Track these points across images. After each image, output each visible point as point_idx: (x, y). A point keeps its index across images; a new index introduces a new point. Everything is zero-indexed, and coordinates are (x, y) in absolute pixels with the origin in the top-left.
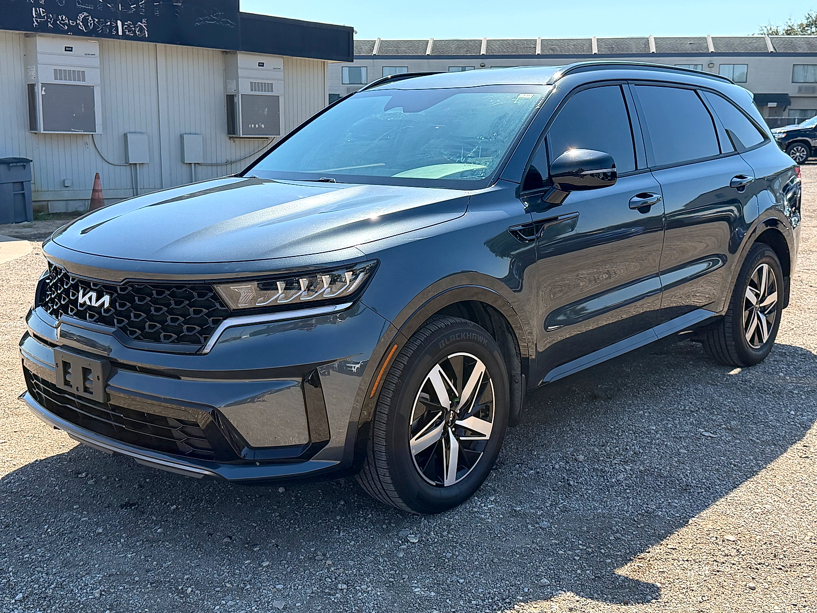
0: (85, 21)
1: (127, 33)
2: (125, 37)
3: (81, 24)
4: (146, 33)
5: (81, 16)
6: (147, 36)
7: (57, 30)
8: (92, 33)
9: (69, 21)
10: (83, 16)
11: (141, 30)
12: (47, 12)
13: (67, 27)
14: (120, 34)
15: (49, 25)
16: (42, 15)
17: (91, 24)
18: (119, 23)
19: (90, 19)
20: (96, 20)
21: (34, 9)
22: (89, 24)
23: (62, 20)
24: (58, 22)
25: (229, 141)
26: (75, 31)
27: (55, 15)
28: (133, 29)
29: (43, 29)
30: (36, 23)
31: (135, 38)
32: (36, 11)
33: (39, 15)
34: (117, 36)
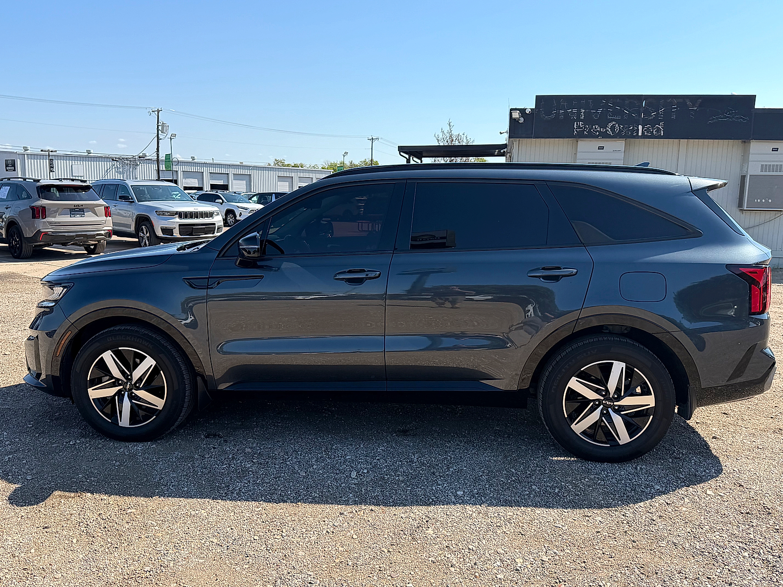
0: (613, 128)
1: (646, 133)
2: (644, 136)
3: (609, 130)
4: (662, 132)
5: (610, 125)
6: (662, 134)
7: (591, 136)
8: (617, 136)
9: (600, 129)
10: (612, 124)
11: (658, 130)
12: (585, 124)
13: (598, 133)
14: (639, 135)
15: (585, 133)
16: (581, 126)
17: (617, 130)
18: (640, 127)
19: (617, 126)
20: (622, 126)
21: (575, 123)
22: (616, 130)
23: (596, 129)
24: (592, 130)
25: (739, 212)
26: (605, 136)
27: (590, 126)
28: (652, 130)
29: (581, 136)
30: (576, 132)
31: (652, 137)
32: (577, 124)
33: (579, 127)
34: (637, 137)
